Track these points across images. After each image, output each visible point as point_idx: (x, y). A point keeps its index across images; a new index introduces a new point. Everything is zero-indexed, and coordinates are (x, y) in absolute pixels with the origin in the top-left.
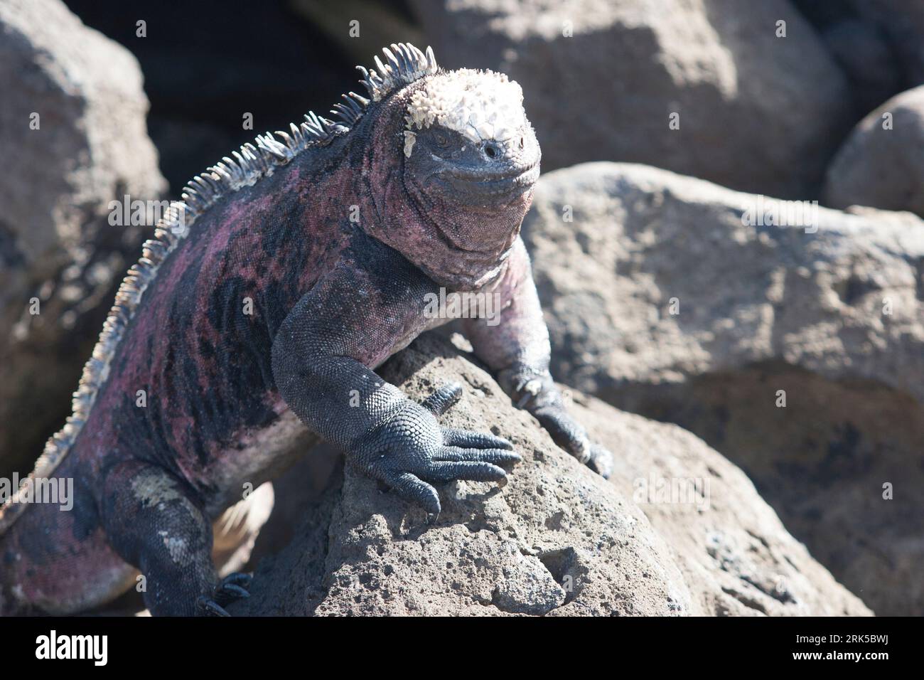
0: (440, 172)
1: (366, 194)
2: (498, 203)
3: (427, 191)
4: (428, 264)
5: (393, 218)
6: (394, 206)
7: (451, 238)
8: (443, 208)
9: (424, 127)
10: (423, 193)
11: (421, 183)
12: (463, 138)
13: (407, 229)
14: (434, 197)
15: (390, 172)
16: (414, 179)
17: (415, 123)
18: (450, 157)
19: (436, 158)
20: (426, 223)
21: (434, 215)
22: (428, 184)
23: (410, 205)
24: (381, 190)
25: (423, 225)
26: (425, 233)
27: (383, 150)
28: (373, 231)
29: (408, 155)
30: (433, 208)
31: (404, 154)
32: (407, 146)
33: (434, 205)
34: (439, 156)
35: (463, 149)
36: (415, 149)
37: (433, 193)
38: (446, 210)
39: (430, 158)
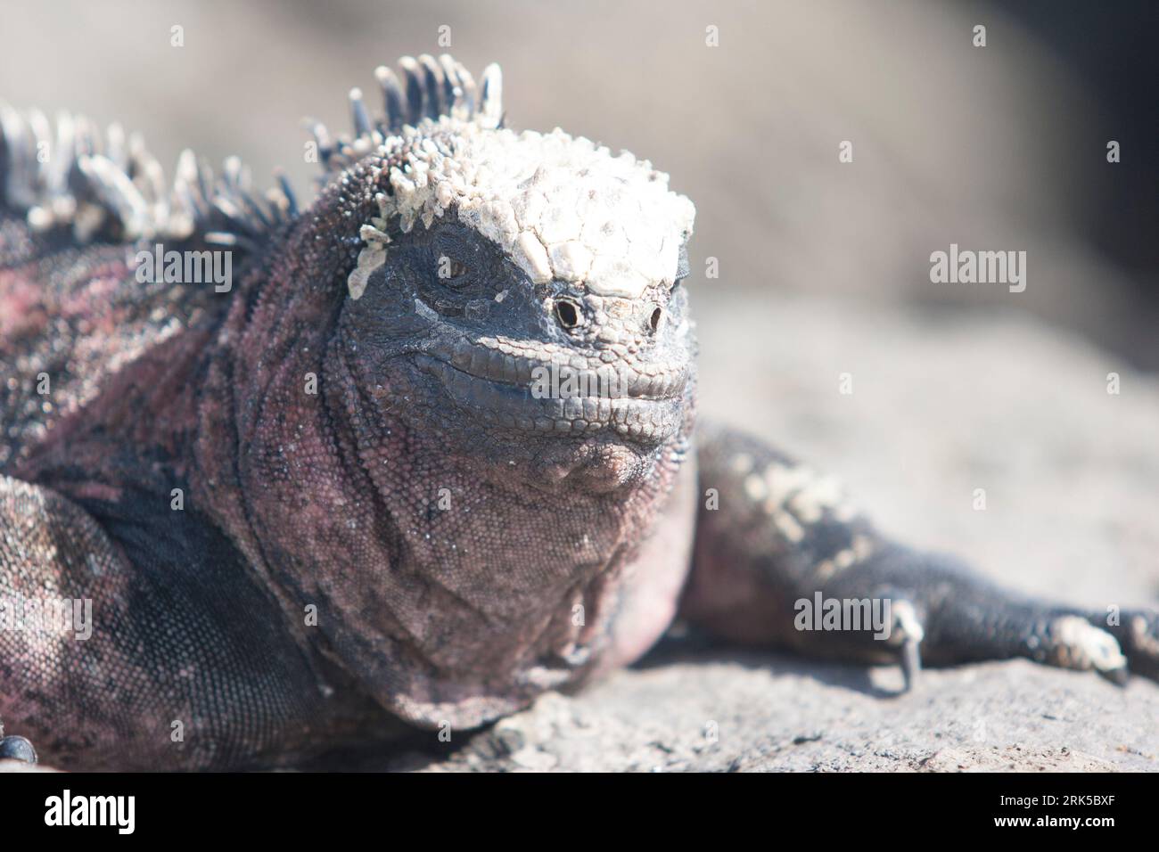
0: (424, 347)
1: (216, 394)
2: (548, 460)
3: (377, 391)
4: (334, 594)
5: (271, 450)
6: (281, 419)
7: (408, 537)
8: (406, 451)
9: (419, 223)
10: (364, 396)
11: (367, 369)
12: (507, 268)
13: (299, 487)
14: (389, 415)
15: (298, 333)
16: (352, 356)
17: (399, 216)
18: (460, 312)
19: (423, 309)
20: (353, 483)
21: (378, 461)
22: (382, 374)
23: (320, 427)
24: (261, 373)
25: (343, 486)
26: (344, 509)
27: (295, 275)
28: (210, 494)
29: (356, 292)
30: (381, 445)
31: (346, 291)
32: (359, 269)
33: (384, 435)
34: (433, 306)
35: (499, 298)
36: (375, 280)
37: (388, 404)
38: (411, 458)
39: (409, 307)
